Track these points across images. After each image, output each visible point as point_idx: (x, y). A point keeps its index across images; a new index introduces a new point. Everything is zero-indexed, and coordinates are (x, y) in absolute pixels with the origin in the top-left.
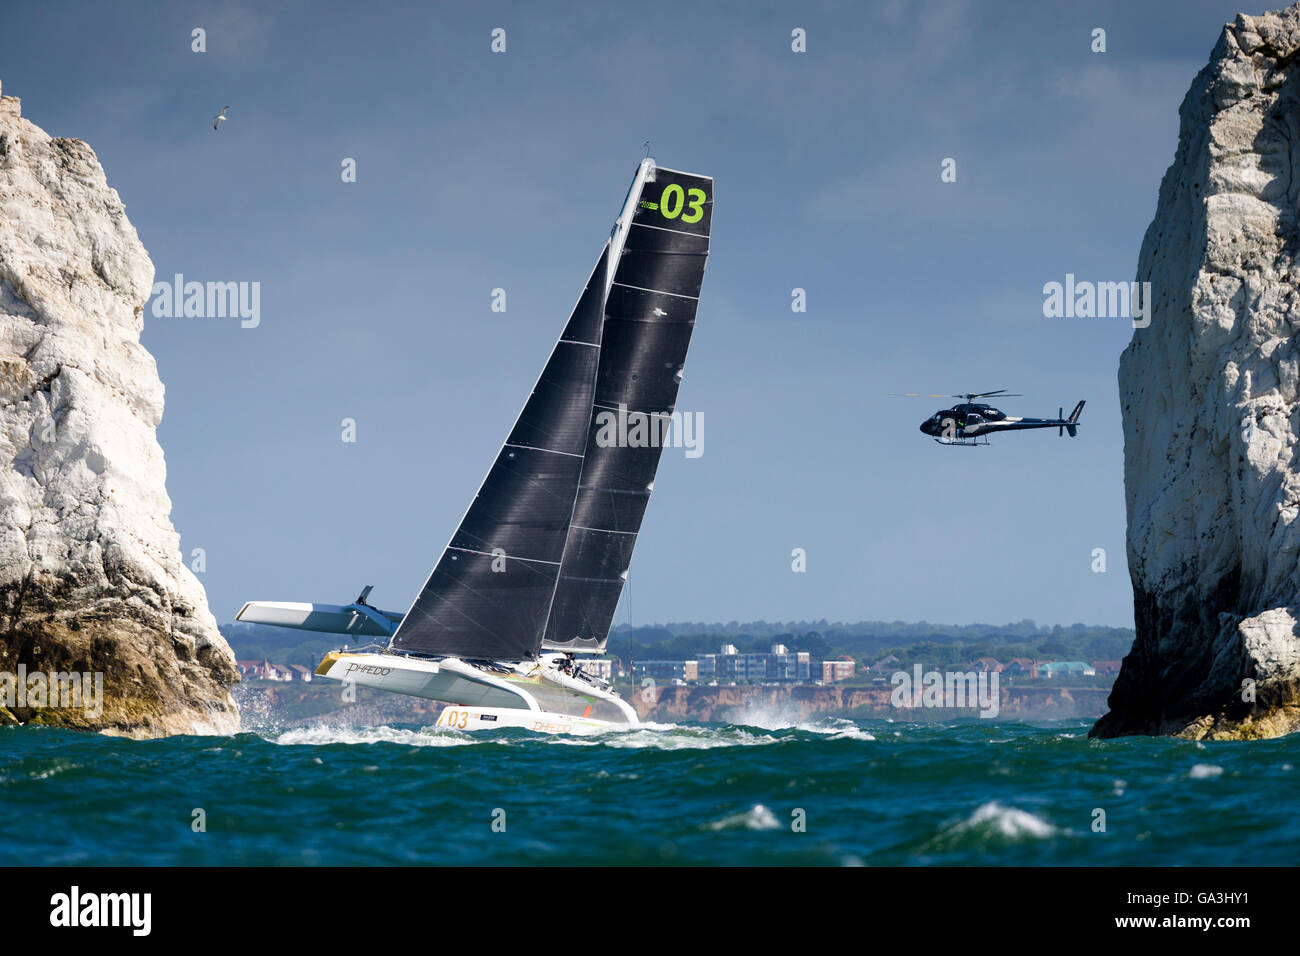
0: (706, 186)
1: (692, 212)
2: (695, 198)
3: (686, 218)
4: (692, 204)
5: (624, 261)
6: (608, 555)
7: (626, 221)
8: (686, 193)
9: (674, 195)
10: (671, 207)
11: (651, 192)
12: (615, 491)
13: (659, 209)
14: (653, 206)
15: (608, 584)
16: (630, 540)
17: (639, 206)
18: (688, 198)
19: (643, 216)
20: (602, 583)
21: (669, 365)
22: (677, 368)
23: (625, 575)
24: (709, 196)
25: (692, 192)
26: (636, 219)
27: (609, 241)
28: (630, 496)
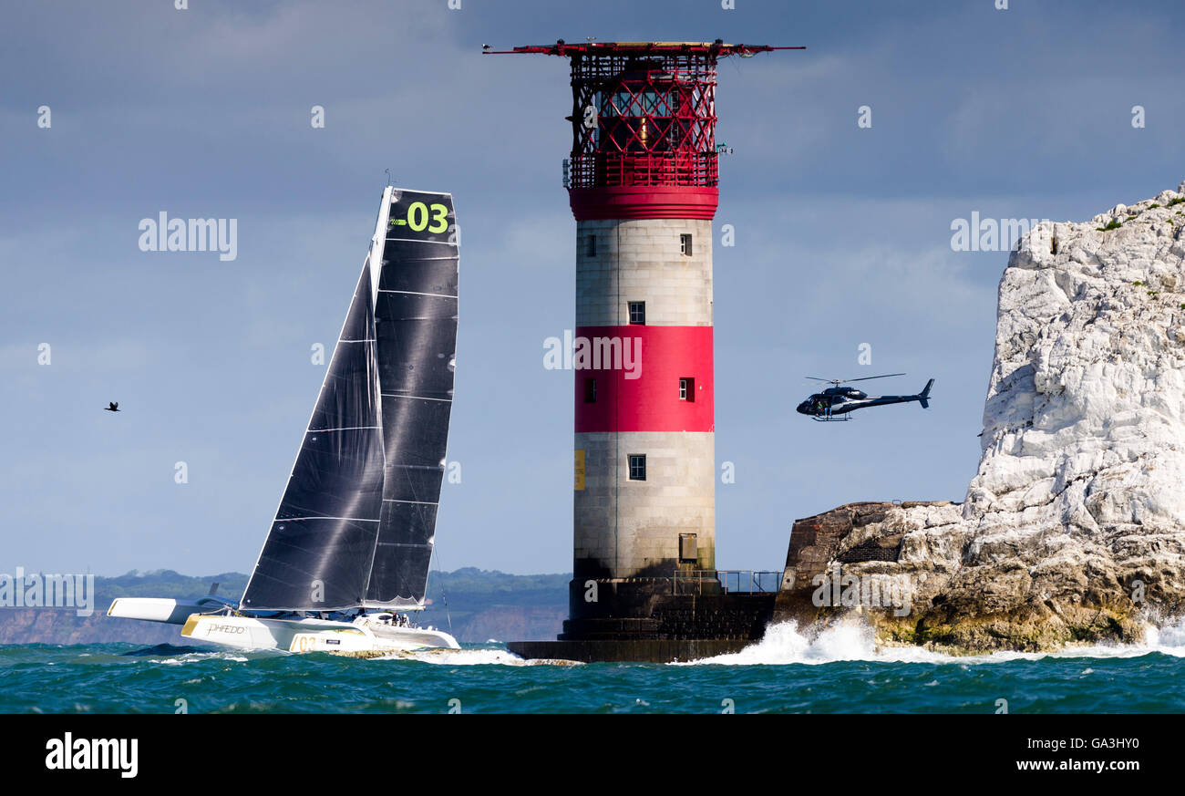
0: (446, 202)
1: (437, 224)
2: (438, 212)
3: (432, 229)
4: (436, 217)
5: (385, 271)
6: (414, 523)
7: (380, 237)
8: (429, 209)
9: (418, 212)
10: (418, 221)
11: (398, 211)
12: (411, 467)
13: (407, 225)
14: (402, 222)
15: (418, 548)
16: (433, 510)
17: (390, 224)
18: (432, 213)
19: (394, 231)
20: (413, 547)
21: (441, 356)
22: (448, 358)
23: (432, 541)
24: (450, 208)
25: (434, 207)
26: (389, 235)
27: (369, 255)
28: (425, 471)
